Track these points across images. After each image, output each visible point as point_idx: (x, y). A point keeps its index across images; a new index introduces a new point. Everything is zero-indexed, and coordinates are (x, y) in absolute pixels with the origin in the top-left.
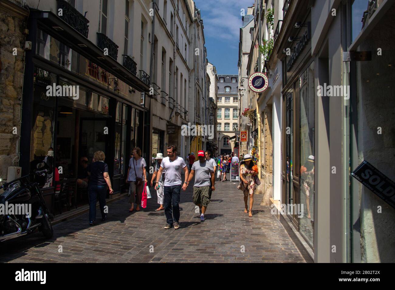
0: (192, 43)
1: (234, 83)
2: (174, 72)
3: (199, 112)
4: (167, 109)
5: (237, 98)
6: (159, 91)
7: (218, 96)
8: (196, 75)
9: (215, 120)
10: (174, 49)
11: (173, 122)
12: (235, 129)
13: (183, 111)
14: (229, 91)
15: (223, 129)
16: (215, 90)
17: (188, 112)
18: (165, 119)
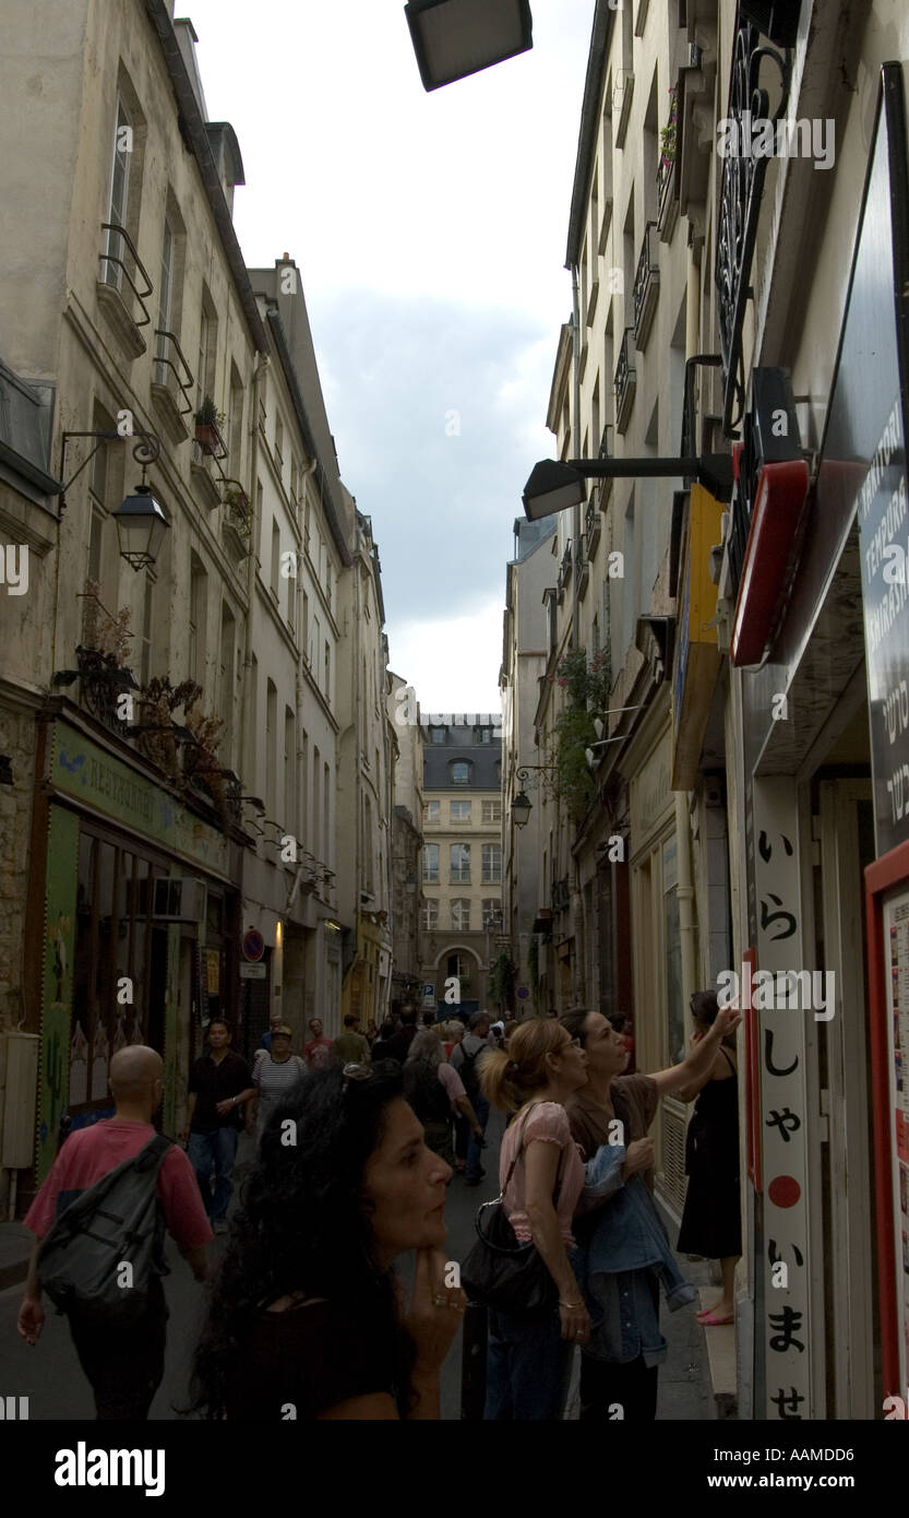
0: (346, 636)
1: (486, 746)
2: (298, 749)
3: (371, 874)
4: (279, 876)
5: (497, 803)
6: (260, 821)
7: (423, 799)
8: (361, 747)
9: (416, 889)
10: (297, 676)
11: (296, 918)
12: (492, 924)
13: (321, 873)
14: (465, 777)
15: (444, 924)
16: (415, 777)
17: (333, 878)
18: (274, 911)
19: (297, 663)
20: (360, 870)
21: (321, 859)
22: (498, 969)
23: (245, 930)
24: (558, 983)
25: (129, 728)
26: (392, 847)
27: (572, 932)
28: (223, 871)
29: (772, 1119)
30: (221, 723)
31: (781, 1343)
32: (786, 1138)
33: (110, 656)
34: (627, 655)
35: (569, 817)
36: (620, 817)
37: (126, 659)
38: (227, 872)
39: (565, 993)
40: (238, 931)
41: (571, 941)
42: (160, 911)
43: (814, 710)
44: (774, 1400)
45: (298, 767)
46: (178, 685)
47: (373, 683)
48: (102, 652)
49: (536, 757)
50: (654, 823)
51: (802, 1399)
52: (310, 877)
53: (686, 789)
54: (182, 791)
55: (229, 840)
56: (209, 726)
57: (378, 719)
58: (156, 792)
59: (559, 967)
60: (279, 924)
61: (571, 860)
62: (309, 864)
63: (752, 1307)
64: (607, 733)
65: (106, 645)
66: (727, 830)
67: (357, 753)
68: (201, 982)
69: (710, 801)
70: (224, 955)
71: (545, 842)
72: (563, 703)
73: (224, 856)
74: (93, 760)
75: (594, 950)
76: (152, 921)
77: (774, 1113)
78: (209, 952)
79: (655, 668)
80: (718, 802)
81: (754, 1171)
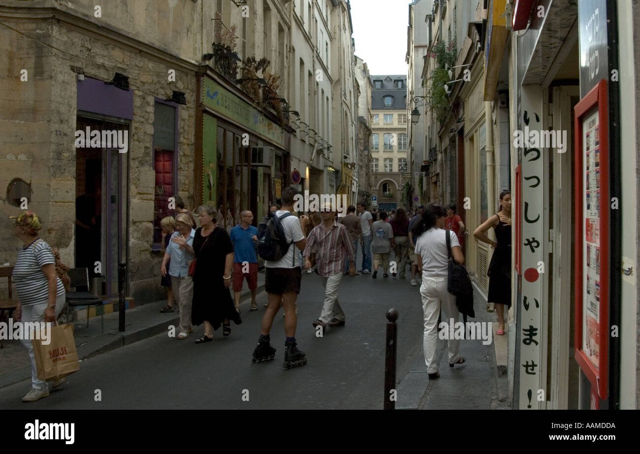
0: (335, 39)
1: (399, 89)
2: (314, 90)
3: (348, 147)
4: (307, 147)
5: (405, 115)
6: (298, 122)
7: (372, 113)
8: (343, 89)
9: (369, 154)
10: (313, 57)
11: (315, 165)
12: (402, 169)
13: (326, 146)
14: (391, 103)
15: (381, 169)
16: (367, 103)
17: (331, 148)
18: (305, 162)
19: (313, 51)
20: (343, 144)
21: (326, 139)
22: (405, 189)
23: (292, 170)
24: (432, 194)
25: (238, 80)
26: (358, 135)
27: (438, 170)
28: (282, 144)
29: (527, 242)
30: (279, 77)
31: (528, 341)
32: (533, 251)
33: (228, 47)
34: (464, 42)
35: (437, 119)
36: (460, 117)
37: (235, 48)
38: (283, 145)
39: (435, 198)
40: (289, 171)
41: (437, 175)
42: (254, 161)
43: (551, 48)
44: (524, 366)
45: (315, 98)
46: (259, 60)
47: (348, 60)
48: (224, 45)
49: (422, 92)
50: (475, 119)
51: (536, 366)
52: (321, 147)
53: (491, 100)
54: (263, 108)
55: (284, 130)
56: (274, 79)
57: (350, 77)
58: (251, 109)
59: (432, 186)
60: (307, 168)
61: (438, 137)
62: (320, 142)
63: (515, 327)
64: (455, 78)
65: (226, 42)
66: (509, 119)
67: (341, 92)
68: (273, 193)
69: (502, 105)
70: (283, 181)
71: (426, 130)
72: (435, 67)
73: (282, 137)
74: (222, 94)
75: (448, 179)
76: (251, 165)
77: (528, 240)
78: (276, 180)
79: (477, 45)
80: (505, 105)
81: (518, 266)
